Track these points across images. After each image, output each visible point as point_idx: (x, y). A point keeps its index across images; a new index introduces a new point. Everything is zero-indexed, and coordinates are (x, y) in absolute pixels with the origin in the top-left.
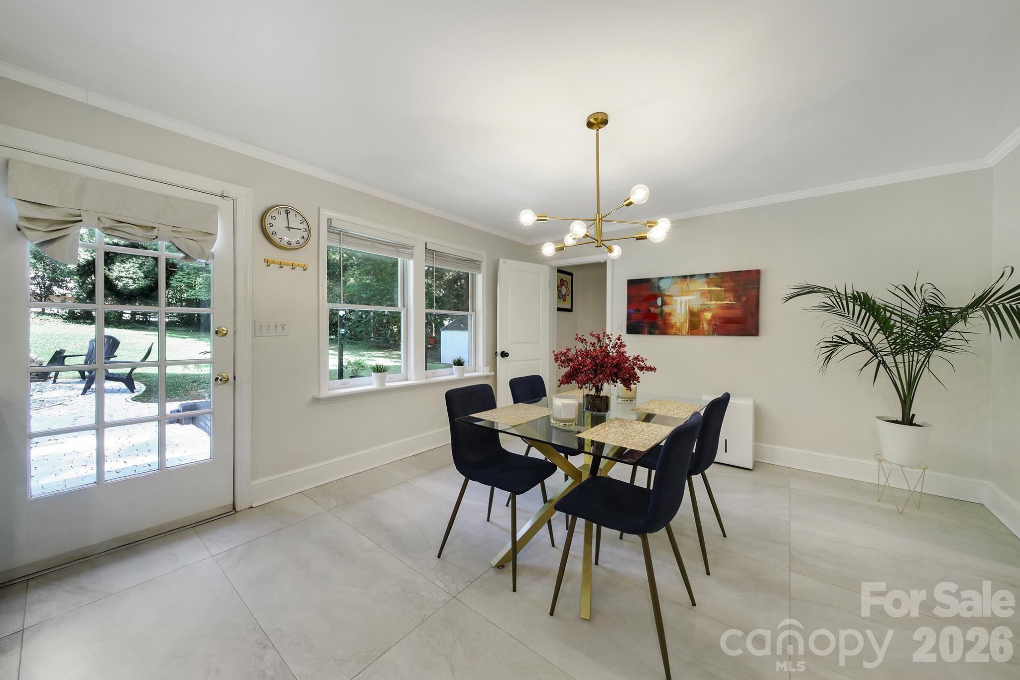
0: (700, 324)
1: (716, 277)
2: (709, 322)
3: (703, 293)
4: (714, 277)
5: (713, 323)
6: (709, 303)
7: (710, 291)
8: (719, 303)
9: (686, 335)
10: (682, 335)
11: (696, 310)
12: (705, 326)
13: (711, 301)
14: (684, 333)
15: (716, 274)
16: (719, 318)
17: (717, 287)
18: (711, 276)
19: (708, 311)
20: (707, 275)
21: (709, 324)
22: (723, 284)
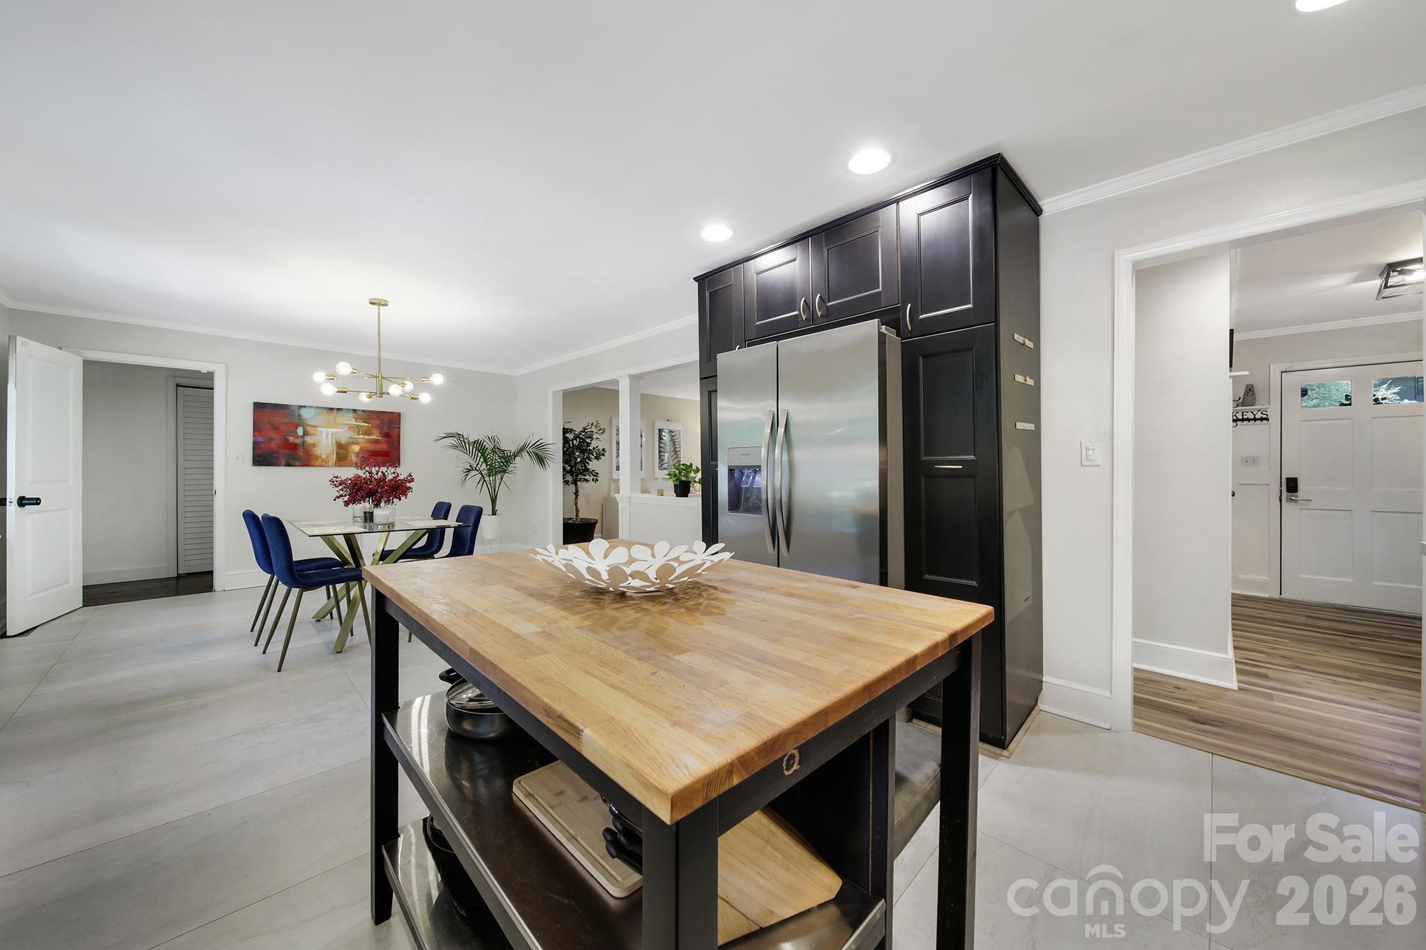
0: (348, 457)
1: (363, 413)
2: (357, 454)
3: (351, 428)
4: (361, 413)
5: (361, 455)
6: (357, 436)
7: (358, 426)
8: (366, 437)
9: (333, 466)
10: (328, 466)
11: (343, 442)
12: (354, 458)
13: (359, 434)
14: (330, 465)
15: (363, 411)
16: (367, 451)
17: (365, 422)
18: (358, 413)
19: (355, 444)
20: (355, 411)
21: (357, 456)
22: (371, 421)
